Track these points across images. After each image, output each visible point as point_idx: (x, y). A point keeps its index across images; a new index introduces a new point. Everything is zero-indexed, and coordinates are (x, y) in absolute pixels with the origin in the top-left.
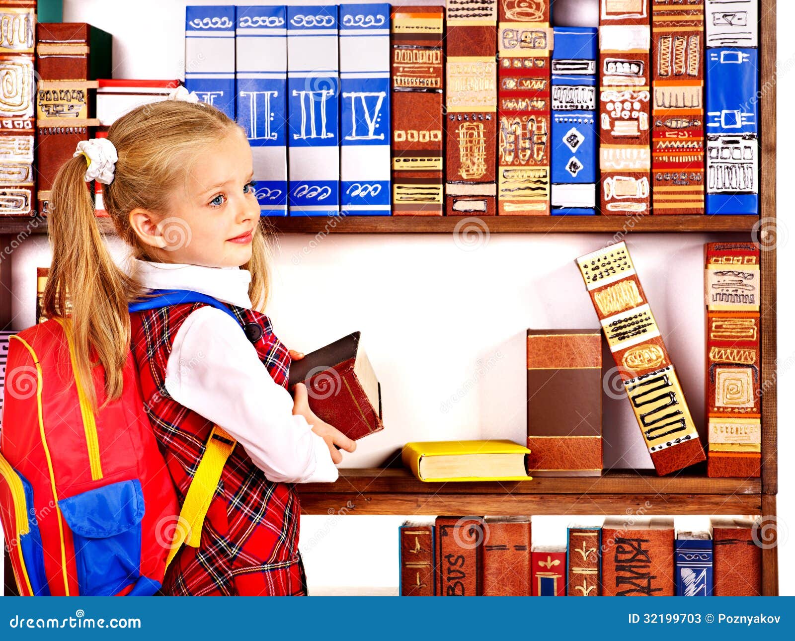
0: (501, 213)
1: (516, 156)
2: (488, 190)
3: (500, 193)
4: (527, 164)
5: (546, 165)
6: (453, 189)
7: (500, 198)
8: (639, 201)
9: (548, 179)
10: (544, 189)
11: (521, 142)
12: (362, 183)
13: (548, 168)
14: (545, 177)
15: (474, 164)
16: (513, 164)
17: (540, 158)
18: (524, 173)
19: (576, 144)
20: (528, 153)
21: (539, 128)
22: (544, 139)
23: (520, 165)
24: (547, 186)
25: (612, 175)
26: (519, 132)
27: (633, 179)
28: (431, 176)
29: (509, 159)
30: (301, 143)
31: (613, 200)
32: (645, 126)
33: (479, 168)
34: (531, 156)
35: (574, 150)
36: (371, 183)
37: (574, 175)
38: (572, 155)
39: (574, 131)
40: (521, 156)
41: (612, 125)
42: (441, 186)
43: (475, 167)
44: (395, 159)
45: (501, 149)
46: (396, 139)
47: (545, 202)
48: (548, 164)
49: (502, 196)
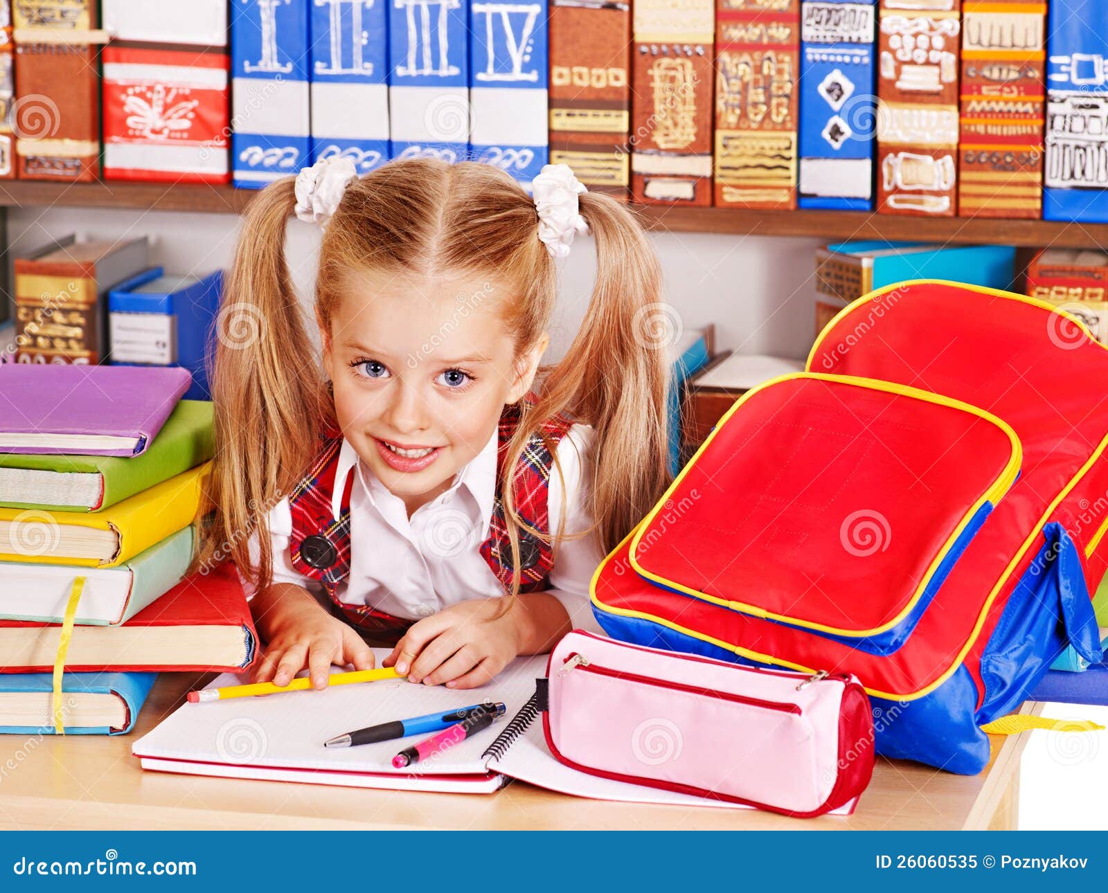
0: (718, 203)
1: (744, 115)
2: (700, 166)
3: (719, 172)
4: (761, 127)
5: (790, 130)
6: (643, 163)
7: (718, 181)
8: (938, 194)
9: (793, 153)
10: (787, 168)
11: (751, 91)
12: (503, 148)
13: (793, 136)
14: (789, 148)
15: (676, 124)
16: (738, 128)
17: (780, 119)
18: (754, 143)
19: (839, 97)
20: (764, 108)
21: (780, 72)
22: (788, 88)
23: (749, 128)
24: (792, 164)
25: (896, 150)
26: (749, 76)
27: (929, 159)
28: (610, 141)
29: (732, 119)
30: (408, 81)
31: (897, 190)
32: (951, 76)
33: (687, 134)
34: (768, 115)
35: (836, 106)
36: (518, 149)
37: (836, 146)
38: (832, 113)
39: (836, 76)
40: (751, 116)
41: (898, 71)
42: (625, 157)
43: (679, 130)
44: (555, 111)
45: (720, 105)
46: (556, 81)
47: (789, 188)
48: (794, 127)
49: (721, 176)
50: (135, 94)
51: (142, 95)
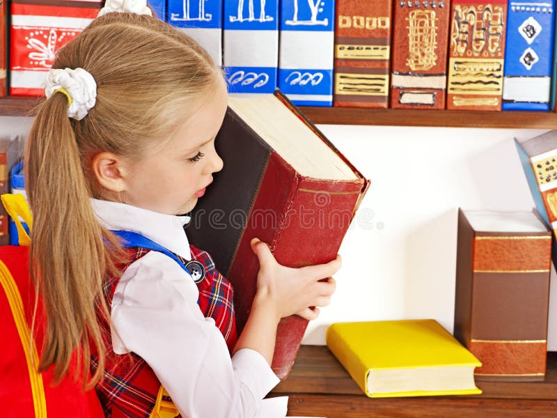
0: (450, 107)
1: (470, 47)
2: (438, 82)
3: (450, 86)
4: (481, 56)
5: (500, 58)
7: (450, 92)
9: (501, 72)
10: (497, 83)
11: (475, 32)
12: (303, 71)
13: (502, 61)
14: (499, 70)
15: (423, 54)
16: (465, 56)
17: (494, 50)
18: (476, 66)
19: (532, 35)
20: (483, 43)
21: (495, 18)
22: (500, 30)
23: (473, 57)
24: (500, 80)
26: (474, 21)
28: (378, 66)
29: (462, 50)
30: (237, 26)
33: (430, 60)
34: (486, 47)
35: (530, 41)
36: (313, 72)
37: (529, 67)
38: (527, 46)
39: (531, 21)
40: (474, 48)
42: (387, 77)
43: (426, 58)
44: (339, 46)
45: (453, 40)
46: (341, 25)
47: (498, 96)
48: (503, 56)
49: (452, 89)
50: (35, 37)
51: (40, 37)
